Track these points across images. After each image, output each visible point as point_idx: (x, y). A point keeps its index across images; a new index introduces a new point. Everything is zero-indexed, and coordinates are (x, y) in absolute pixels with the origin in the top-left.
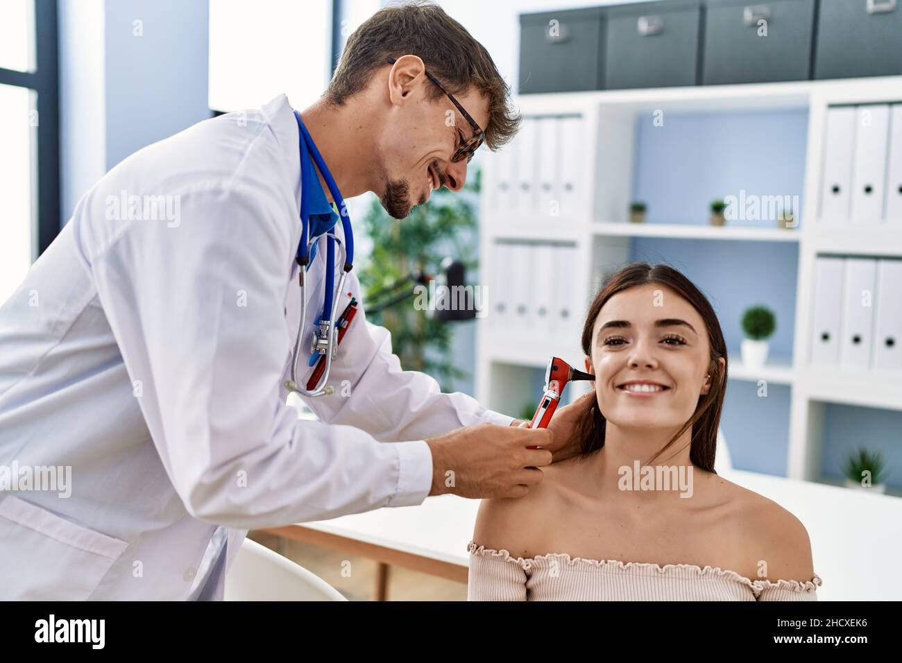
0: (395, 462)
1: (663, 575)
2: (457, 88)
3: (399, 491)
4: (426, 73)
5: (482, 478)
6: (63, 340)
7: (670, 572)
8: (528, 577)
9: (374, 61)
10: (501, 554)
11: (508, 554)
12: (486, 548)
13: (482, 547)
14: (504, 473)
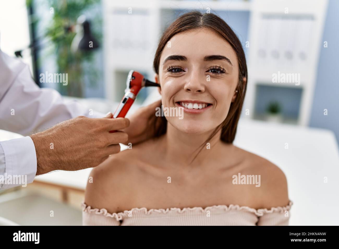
11: (106, 211)
12: (92, 208)
13: (89, 207)
14: (93, 152)
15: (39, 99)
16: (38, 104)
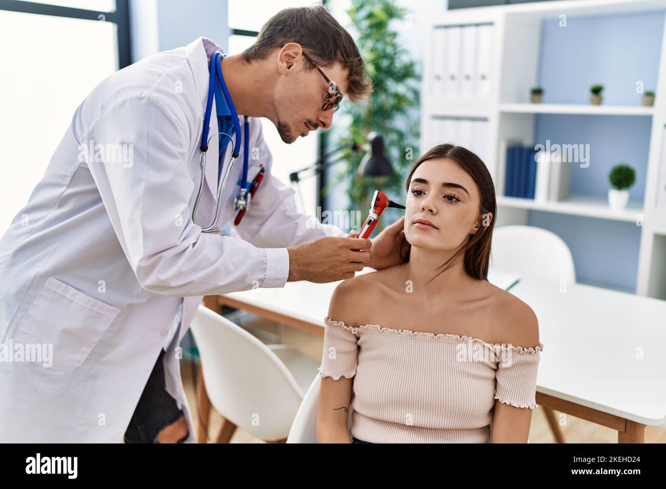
0: (264, 259)
1: (437, 340)
2: (325, 63)
3: (267, 277)
4: (303, 54)
5: (322, 269)
6: (69, 186)
7: (441, 339)
8: (358, 339)
9: (274, 43)
10: (339, 324)
11: (343, 324)
12: (332, 320)
13: (330, 319)
14: (336, 266)
15: (298, 221)
16: (297, 224)
